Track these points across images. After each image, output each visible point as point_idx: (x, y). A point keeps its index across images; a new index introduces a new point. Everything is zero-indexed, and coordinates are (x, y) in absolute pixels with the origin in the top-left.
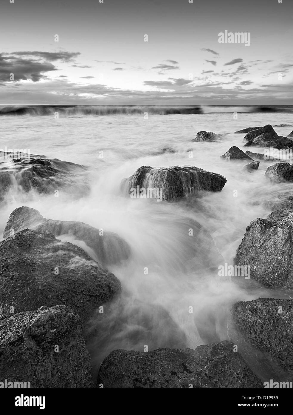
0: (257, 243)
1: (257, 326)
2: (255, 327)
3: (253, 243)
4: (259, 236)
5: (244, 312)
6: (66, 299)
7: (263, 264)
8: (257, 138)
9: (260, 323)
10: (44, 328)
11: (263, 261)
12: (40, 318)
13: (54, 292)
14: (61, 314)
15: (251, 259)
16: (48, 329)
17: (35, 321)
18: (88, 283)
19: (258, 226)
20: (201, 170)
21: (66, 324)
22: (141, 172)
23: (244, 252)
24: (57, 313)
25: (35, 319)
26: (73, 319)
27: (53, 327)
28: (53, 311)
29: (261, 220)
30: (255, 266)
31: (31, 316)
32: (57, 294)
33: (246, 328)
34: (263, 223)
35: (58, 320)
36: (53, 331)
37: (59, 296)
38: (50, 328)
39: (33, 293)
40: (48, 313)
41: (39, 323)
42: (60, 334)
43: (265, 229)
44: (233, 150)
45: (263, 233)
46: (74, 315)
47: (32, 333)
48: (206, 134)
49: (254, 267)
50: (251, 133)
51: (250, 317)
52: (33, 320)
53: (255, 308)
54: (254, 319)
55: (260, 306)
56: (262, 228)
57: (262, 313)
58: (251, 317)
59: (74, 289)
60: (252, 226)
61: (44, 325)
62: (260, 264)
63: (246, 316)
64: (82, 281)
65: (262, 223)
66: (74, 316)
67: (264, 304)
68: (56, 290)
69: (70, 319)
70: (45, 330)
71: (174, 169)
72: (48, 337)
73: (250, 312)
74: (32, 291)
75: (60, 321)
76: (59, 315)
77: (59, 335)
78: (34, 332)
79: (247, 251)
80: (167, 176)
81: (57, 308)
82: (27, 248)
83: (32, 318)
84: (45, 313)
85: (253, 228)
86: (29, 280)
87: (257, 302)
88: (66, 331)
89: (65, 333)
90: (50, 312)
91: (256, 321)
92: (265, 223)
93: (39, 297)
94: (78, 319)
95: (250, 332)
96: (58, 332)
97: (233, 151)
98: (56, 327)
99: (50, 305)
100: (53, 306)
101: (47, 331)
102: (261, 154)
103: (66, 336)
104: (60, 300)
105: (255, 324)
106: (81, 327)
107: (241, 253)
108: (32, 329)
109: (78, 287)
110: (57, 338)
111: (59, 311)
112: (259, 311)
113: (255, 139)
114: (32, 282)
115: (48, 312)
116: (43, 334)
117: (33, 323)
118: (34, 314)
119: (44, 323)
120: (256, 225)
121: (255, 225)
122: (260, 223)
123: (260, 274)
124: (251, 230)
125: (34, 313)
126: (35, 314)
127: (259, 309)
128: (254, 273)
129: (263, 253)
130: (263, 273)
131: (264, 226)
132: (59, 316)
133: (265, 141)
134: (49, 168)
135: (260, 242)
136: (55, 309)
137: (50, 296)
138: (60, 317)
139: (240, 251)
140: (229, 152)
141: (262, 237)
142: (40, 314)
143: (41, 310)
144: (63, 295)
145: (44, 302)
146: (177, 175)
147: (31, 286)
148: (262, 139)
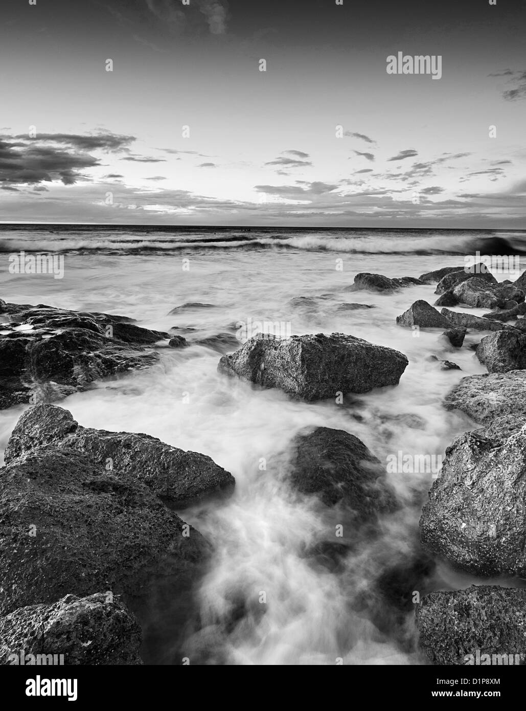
0: (465, 479)
1: (469, 641)
2: (467, 642)
3: (458, 478)
4: (469, 466)
5: (445, 613)
6: (112, 581)
7: (479, 519)
8: (460, 285)
9: (476, 635)
10: (68, 639)
11: (479, 514)
12: (61, 619)
13: (91, 567)
14: (102, 612)
15: (456, 509)
16: (77, 641)
17: (54, 623)
18: (155, 551)
19: (467, 446)
20: (363, 342)
21: (111, 630)
22: (255, 344)
23: (443, 496)
24: (94, 609)
25: (52, 621)
26: (124, 622)
27: (86, 637)
28: (87, 605)
29: (471, 436)
30: (463, 522)
31: (46, 614)
32: (96, 571)
33: (449, 646)
34: (477, 441)
35: (96, 624)
36: (85, 645)
37: (100, 576)
38: (79, 639)
39: (52, 569)
40: (78, 609)
41: (60, 628)
42: (99, 651)
43: (480, 453)
44: (419, 306)
45: (476, 459)
46: (125, 613)
47: (46, 647)
48: (370, 278)
49: (461, 524)
50: (450, 277)
51: (456, 622)
52: (48, 623)
53: (465, 605)
54: (465, 627)
55: (475, 602)
56: (474, 450)
57: (479, 614)
58: (459, 624)
59: (128, 562)
60: (456, 446)
61: (69, 632)
62: (473, 518)
63: (448, 621)
64: (143, 547)
65: (474, 440)
66: (126, 617)
67: (481, 598)
68: (94, 563)
69: (119, 621)
70: (71, 642)
71: (315, 339)
72: (75, 657)
73: (456, 613)
74: (50, 563)
75: (100, 625)
76: (99, 612)
77: (97, 652)
78: (51, 645)
79: (447, 494)
80: (302, 351)
81: (96, 598)
82: (45, 482)
83: (47, 618)
84: (72, 608)
85: (457, 450)
86: (47, 542)
87: (469, 594)
88: (111, 646)
89: (107, 650)
90: (81, 606)
91: (469, 630)
92: (479, 441)
93: (64, 576)
94: (134, 622)
95: (458, 652)
96: (95, 648)
97: (419, 308)
98: (92, 637)
99: (82, 593)
100: (88, 595)
101: (73, 645)
102: (468, 313)
103: (110, 656)
104: (101, 584)
105: (467, 637)
106: (139, 638)
107: (438, 498)
108: (46, 641)
109: (135, 558)
110: (92, 658)
111: (99, 605)
112: (472, 611)
113: (457, 287)
114: (51, 548)
115: (77, 607)
116: (66, 650)
117: (49, 627)
118: (51, 611)
119: (70, 628)
120: (464, 445)
121: (462, 444)
122: (470, 441)
123: (472, 538)
124: (455, 454)
125: (51, 608)
126: (54, 610)
127: (472, 607)
128: (462, 536)
129: (478, 498)
130: (478, 536)
131: (478, 447)
132: (97, 616)
133: (475, 290)
134: (93, 335)
135: (471, 478)
136: (91, 600)
137: (83, 575)
138: (100, 618)
139: (436, 494)
140: (412, 310)
141: (475, 468)
142: (63, 611)
143: (65, 602)
144: (107, 574)
145: (71, 587)
146: (320, 350)
147: (49, 554)
148: (470, 287)
